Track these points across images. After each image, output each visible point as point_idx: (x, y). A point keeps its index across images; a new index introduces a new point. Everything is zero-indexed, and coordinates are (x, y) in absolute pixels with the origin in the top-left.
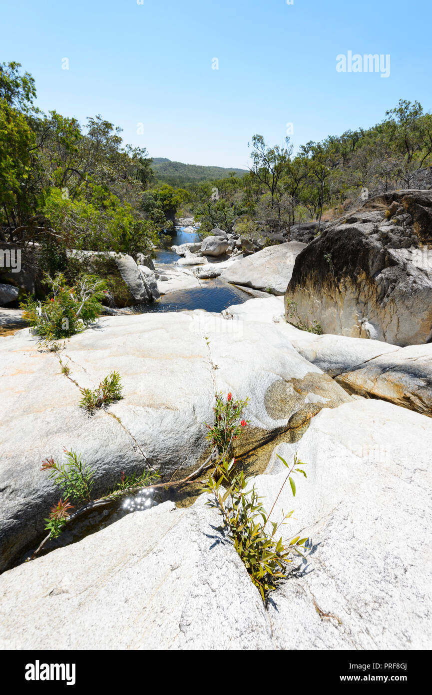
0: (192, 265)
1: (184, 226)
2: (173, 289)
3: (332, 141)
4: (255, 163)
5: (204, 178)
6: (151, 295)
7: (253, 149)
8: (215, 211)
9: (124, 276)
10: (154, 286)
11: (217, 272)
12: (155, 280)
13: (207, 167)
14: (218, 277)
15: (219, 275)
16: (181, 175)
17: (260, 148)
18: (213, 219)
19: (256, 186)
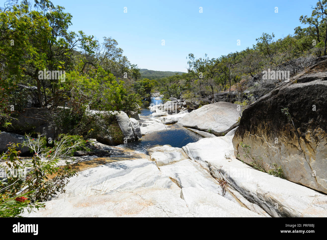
0: (159, 116)
1: (155, 97)
2: (150, 131)
3: (223, 58)
4: (190, 66)
5: (164, 76)
6: (137, 136)
7: (188, 60)
8: (171, 89)
9: (120, 125)
10: (138, 130)
11: (175, 120)
12: (139, 127)
13: (165, 72)
14: (176, 123)
15: (177, 122)
16: (153, 75)
17: (192, 59)
18: (170, 93)
19: (189, 78)
